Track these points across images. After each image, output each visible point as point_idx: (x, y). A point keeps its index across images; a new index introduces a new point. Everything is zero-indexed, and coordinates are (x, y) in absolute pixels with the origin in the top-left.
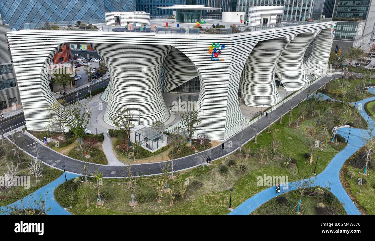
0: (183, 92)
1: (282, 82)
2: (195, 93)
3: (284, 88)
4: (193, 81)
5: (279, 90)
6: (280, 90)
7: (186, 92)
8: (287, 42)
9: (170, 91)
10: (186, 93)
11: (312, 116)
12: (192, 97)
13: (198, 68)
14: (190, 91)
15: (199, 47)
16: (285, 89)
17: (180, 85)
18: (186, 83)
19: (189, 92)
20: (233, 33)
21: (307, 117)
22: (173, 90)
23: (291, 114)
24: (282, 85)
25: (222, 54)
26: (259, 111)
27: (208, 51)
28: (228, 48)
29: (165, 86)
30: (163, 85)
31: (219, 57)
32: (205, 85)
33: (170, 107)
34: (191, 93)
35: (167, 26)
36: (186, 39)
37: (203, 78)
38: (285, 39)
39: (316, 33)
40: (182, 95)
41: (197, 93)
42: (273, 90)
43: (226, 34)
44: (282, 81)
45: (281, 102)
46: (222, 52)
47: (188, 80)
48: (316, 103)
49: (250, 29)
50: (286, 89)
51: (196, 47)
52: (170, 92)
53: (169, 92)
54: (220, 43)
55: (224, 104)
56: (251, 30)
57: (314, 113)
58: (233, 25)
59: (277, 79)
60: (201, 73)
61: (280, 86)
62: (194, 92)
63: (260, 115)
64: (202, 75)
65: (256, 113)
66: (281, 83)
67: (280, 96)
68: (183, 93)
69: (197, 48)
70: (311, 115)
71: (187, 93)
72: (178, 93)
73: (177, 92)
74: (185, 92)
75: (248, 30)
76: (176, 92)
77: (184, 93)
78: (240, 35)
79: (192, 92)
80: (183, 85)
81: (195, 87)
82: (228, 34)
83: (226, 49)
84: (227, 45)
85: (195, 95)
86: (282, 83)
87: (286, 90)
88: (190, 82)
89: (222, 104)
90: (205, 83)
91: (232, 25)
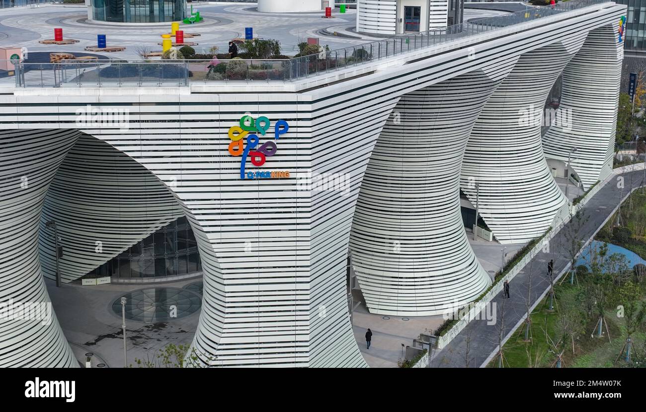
0: (133, 275)
1: (482, 212)
2: (181, 277)
3: (489, 236)
4: (171, 233)
5: (475, 242)
6: (479, 242)
7: (147, 276)
8: (491, 84)
9: (84, 277)
10: (146, 280)
11: (601, 336)
12: (168, 295)
13: (193, 212)
14: (161, 270)
15: (189, 131)
16: (494, 237)
17: (122, 250)
18: (142, 245)
19: (158, 274)
20: (312, 71)
21: (584, 345)
22: (97, 273)
23: (529, 336)
24: (482, 223)
25: (278, 152)
26: (422, 335)
27: (226, 147)
28: (300, 130)
29: (64, 257)
30: (54, 254)
31: (271, 165)
32: (223, 271)
33: (88, 344)
34: (164, 280)
35: (61, 39)
36: (140, 104)
37: (214, 246)
38: (484, 76)
39: (574, 44)
40: (131, 289)
41: (187, 276)
42: (459, 248)
43: (288, 77)
44: (479, 211)
45: (489, 289)
46: (278, 146)
47: (153, 229)
48: (607, 292)
49: (369, 52)
50: (498, 238)
51: (178, 131)
52: (85, 282)
53: (79, 280)
54: (269, 116)
55: (299, 338)
56: (371, 56)
57: (603, 322)
58: (309, 39)
59: (467, 206)
60: (205, 229)
61: (476, 228)
62: (176, 273)
63: (425, 351)
64: (209, 236)
65: (410, 344)
66: (479, 215)
67: (483, 265)
68: (133, 281)
69: (183, 137)
70: (596, 333)
71: (152, 280)
72: (115, 281)
73: (109, 278)
74: (141, 276)
75: (361, 55)
76: (107, 280)
77: (139, 281)
78: (337, 79)
79: (169, 273)
80: (135, 250)
81: (178, 253)
82: (294, 77)
83: (294, 135)
84: (295, 120)
85: (180, 286)
86: (482, 215)
87: (497, 241)
88: (157, 238)
89: (292, 338)
90: (222, 266)
91: (306, 41)
